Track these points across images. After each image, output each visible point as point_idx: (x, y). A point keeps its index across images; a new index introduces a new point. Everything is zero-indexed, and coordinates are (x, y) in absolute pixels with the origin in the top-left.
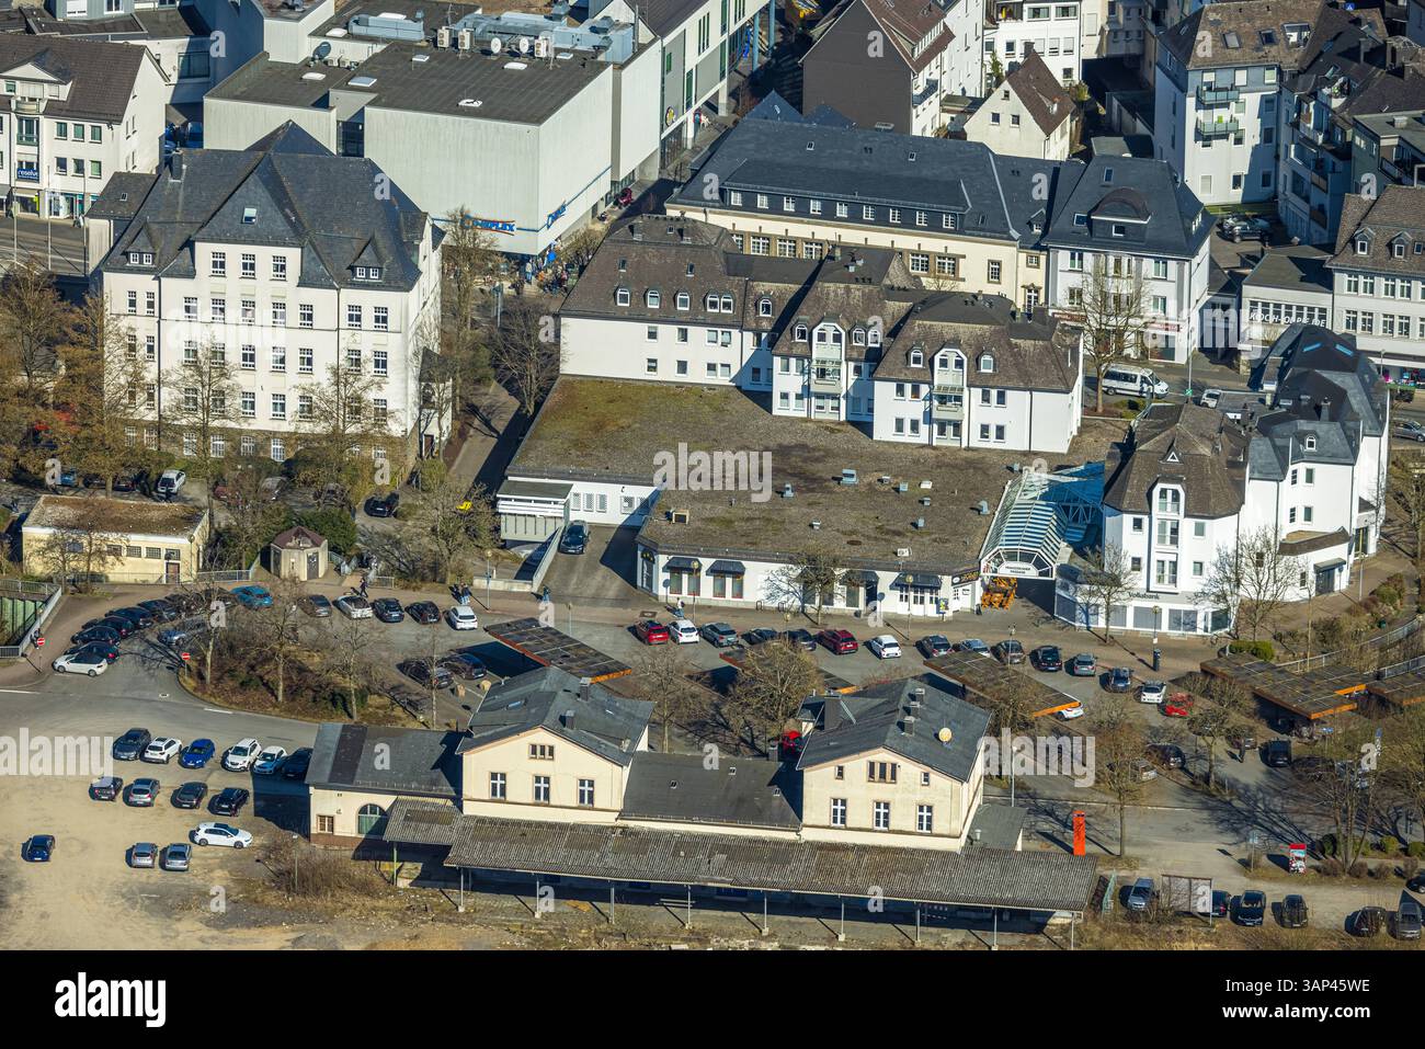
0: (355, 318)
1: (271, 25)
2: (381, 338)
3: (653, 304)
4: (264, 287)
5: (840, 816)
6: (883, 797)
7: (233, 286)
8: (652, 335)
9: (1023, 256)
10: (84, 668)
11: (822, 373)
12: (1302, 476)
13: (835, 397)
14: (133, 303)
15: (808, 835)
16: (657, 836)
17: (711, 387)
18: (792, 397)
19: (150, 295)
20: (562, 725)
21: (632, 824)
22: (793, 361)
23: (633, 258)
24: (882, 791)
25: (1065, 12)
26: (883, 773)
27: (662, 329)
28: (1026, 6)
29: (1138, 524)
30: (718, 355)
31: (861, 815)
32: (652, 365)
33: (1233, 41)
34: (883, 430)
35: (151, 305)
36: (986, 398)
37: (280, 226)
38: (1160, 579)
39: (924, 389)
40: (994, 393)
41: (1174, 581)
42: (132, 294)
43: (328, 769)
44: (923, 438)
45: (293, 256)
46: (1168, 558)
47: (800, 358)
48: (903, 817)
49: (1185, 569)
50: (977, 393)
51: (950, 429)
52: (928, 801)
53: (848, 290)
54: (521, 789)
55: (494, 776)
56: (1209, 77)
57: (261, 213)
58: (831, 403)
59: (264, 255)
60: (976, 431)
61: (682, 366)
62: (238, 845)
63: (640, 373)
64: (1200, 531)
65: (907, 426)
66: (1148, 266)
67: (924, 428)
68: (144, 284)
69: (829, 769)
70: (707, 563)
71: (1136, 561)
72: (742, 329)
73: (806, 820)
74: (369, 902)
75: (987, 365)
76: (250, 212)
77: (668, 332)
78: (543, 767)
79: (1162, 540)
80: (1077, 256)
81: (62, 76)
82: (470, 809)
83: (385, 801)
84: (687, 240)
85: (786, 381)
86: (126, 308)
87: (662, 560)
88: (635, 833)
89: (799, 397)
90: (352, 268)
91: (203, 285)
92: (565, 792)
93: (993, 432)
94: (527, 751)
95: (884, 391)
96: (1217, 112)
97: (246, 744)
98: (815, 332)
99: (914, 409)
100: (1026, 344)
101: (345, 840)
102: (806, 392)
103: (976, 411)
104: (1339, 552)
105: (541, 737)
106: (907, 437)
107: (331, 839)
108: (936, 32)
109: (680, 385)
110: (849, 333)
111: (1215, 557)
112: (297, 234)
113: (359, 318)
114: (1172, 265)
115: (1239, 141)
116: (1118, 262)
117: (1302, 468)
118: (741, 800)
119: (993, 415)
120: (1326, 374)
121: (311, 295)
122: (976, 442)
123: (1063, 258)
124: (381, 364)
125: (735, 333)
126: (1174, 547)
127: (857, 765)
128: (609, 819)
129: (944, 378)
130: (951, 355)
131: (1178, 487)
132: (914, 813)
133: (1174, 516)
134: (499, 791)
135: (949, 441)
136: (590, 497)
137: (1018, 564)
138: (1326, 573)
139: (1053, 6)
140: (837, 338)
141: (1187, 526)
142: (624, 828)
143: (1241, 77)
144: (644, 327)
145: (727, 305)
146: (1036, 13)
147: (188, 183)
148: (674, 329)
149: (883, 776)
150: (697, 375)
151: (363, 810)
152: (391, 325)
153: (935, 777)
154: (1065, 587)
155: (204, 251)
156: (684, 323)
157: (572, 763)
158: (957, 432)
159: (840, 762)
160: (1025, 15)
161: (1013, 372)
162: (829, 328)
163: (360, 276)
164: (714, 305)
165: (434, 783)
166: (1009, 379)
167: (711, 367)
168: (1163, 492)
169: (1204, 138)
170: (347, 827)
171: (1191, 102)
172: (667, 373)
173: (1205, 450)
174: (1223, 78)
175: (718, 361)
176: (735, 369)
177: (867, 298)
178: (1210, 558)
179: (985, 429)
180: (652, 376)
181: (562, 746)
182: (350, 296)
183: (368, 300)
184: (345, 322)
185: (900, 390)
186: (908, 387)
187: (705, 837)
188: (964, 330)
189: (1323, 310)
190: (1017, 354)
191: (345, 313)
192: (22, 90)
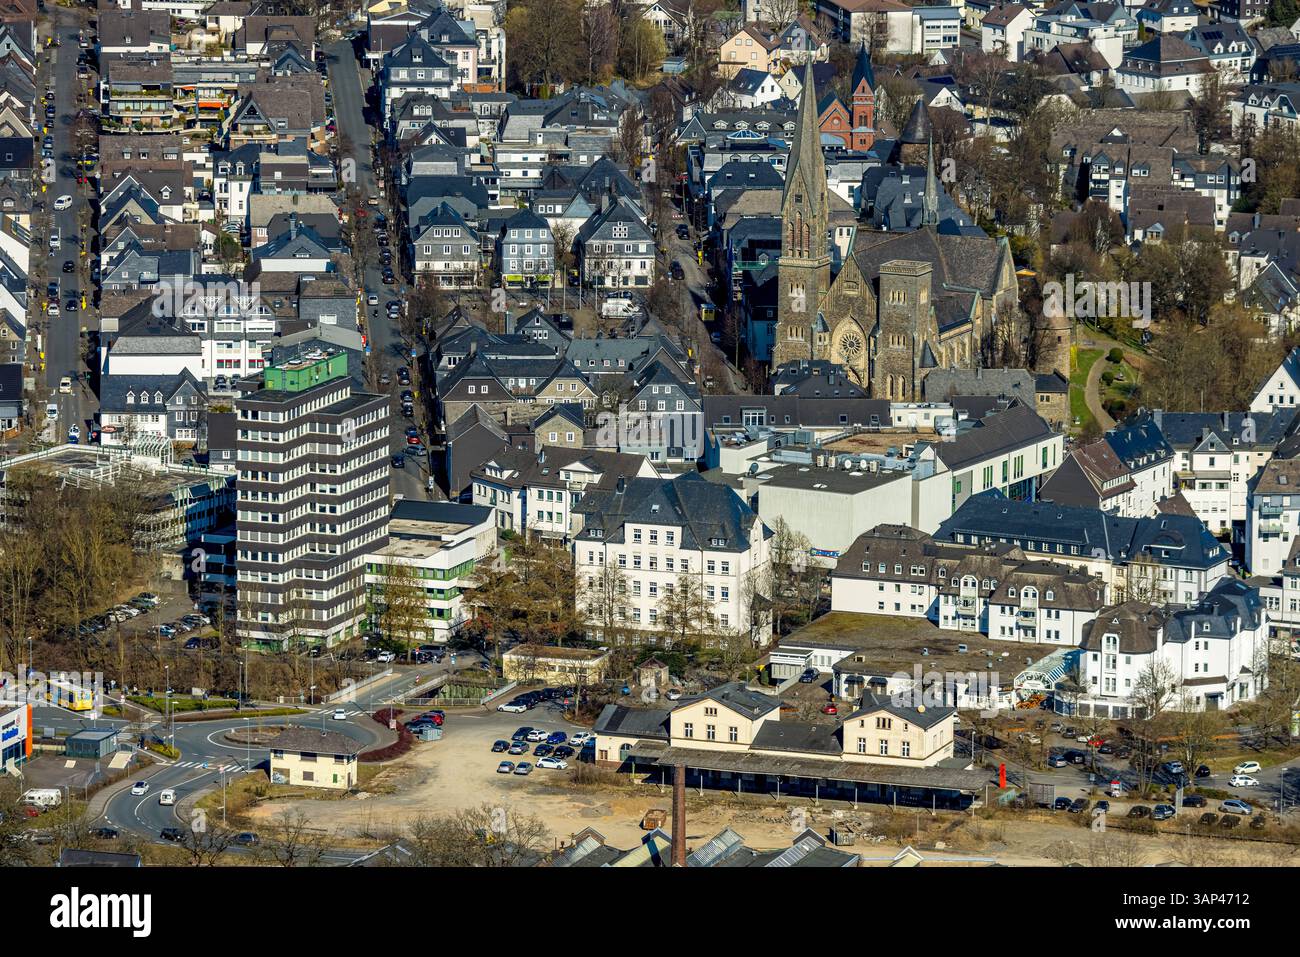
0: (711, 568)
1: (724, 452)
2: (725, 579)
3: (882, 570)
4: (662, 550)
5: (862, 749)
6: (884, 737)
7: (645, 549)
8: (881, 588)
9: (1114, 570)
10: (513, 708)
11: (966, 603)
12: (1202, 645)
13: (972, 618)
14: (591, 559)
15: (846, 758)
16: (768, 757)
17: (912, 618)
18: (950, 618)
19: (601, 553)
20: (724, 699)
21: (756, 752)
22: (950, 597)
23: (873, 546)
24: (884, 734)
25: (1222, 486)
26: (884, 724)
27: (887, 585)
28: (1197, 482)
29: (1095, 657)
30: (917, 600)
31: (873, 747)
32: (881, 605)
33: (1283, 480)
34: (994, 634)
35: (601, 559)
36: (1049, 615)
37: (672, 515)
38: (1108, 689)
39: (1016, 610)
40: (1053, 612)
41: (1114, 689)
42: (591, 553)
43: (605, 724)
44: (1015, 638)
45: (677, 531)
46: (1111, 676)
47: (954, 596)
48: (895, 749)
49: (1121, 683)
50: (1044, 611)
51: (1030, 633)
52: (907, 740)
53: (983, 559)
54: (700, 732)
55: (687, 725)
56: (1267, 500)
57: (662, 508)
58: (970, 622)
59: (662, 531)
60: (1044, 634)
61: (898, 606)
62: (559, 768)
63: (875, 610)
64: (1128, 661)
65: (1007, 631)
66: (1182, 573)
67: (1015, 632)
68: (597, 547)
69: (856, 722)
70: (867, 678)
71: (1095, 678)
72: (930, 585)
73: (845, 750)
74: (616, 788)
75: (1050, 596)
76: (655, 507)
77: (890, 586)
78: (711, 720)
79: (1108, 666)
80: (1143, 567)
81: (596, 469)
82: (674, 743)
83: (633, 741)
84: (903, 536)
85: (947, 609)
86: (587, 561)
87: (844, 677)
88: (757, 756)
89: (954, 618)
90: (710, 540)
91: (629, 548)
92: (722, 734)
93: (1053, 635)
94: (703, 711)
95: (994, 610)
96: (1272, 521)
97: (582, 733)
98: (962, 581)
99: (1010, 621)
100: (1072, 585)
101: (612, 764)
102: (957, 616)
103: (1043, 622)
104: (1220, 687)
105: (710, 703)
106: (1007, 637)
107: (606, 764)
108: (1123, 480)
109: (895, 617)
110: (980, 582)
111: (1137, 676)
112: (680, 520)
113: (713, 568)
114: (1195, 573)
115: (1286, 539)
116: (1165, 573)
117: (1202, 641)
118: (815, 741)
119: (1052, 624)
120: (1227, 597)
121: (687, 554)
122: (1044, 640)
123: (1136, 569)
124: (725, 594)
125: (926, 587)
126: (1113, 671)
127: (871, 719)
128: (745, 749)
129: (1027, 603)
130: (1031, 590)
131: (1116, 636)
132: (900, 746)
133: (1113, 652)
134: (689, 735)
135: (1029, 640)
136: (823, 657)
137: (1033, 681)
138: (1213, 698)
139: (1214, 482)
140: (974, 584)
141: (1121, 658)
142: (752, 754)
143: (1287, 501)
144: (876, 584)
145: (922, 571)
146: (1204, 486)
147: (626, 494)
148: (893, 584)
149: (884, 726)
150: (905, 611)
151: (623, 747)
152: (731, 572)
153: (911, 726)
154: (1058, 694)
155: (630, 529)
156: (898, 581)
157: (727, 717)
158: (1034, 635)
159: (862, 718)
160: (1197, 486)
161: (1064, 600)
162: (970, 579)
163: (714, 543)
164: (915, 571)
165: (659, 731)
166: (1061, 604)
167: (913, 607)
168: (1108, 638)
169: (1265, 536)
170: (615, 756)
171: (1256, 514)
172: (889, 610)
173: (1134, 618)
174: (1276, 500)
175: (917, 604)
176: (926, 609)
177: (993, 563)
178: (1135, 678)
179: (1049, 633)
180: (881, 612)
181: (721, 708)
182: (709, 555)
183: (718, 557)
184: (706, 570)
185: (1003, 611)
186: (1007, 608)
187: (793, 758)
188: (1039, 577)
189: (1277, 599)
190: (1066, 590)
191: (706, 565)
192: (573, 477)
